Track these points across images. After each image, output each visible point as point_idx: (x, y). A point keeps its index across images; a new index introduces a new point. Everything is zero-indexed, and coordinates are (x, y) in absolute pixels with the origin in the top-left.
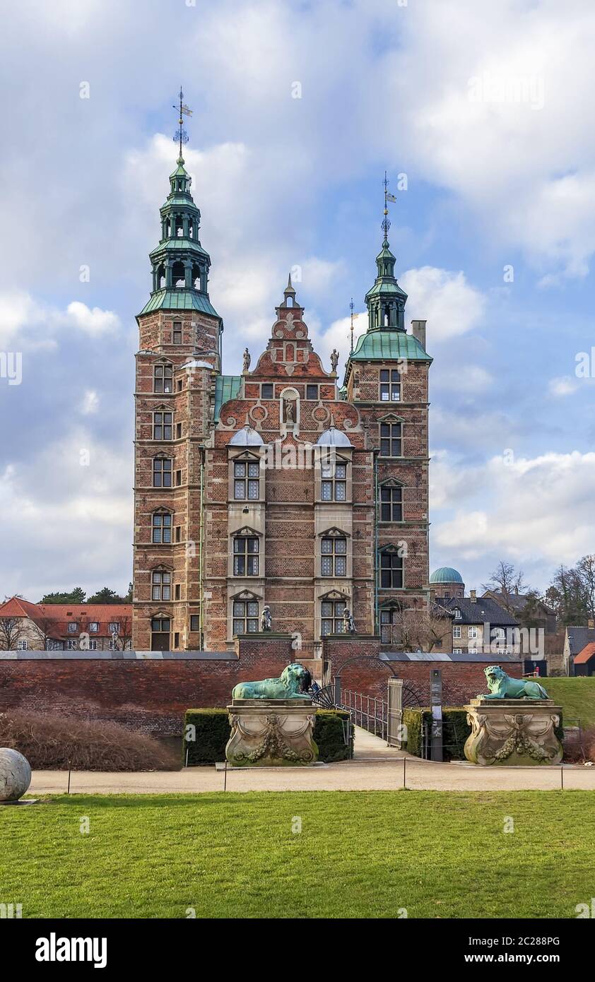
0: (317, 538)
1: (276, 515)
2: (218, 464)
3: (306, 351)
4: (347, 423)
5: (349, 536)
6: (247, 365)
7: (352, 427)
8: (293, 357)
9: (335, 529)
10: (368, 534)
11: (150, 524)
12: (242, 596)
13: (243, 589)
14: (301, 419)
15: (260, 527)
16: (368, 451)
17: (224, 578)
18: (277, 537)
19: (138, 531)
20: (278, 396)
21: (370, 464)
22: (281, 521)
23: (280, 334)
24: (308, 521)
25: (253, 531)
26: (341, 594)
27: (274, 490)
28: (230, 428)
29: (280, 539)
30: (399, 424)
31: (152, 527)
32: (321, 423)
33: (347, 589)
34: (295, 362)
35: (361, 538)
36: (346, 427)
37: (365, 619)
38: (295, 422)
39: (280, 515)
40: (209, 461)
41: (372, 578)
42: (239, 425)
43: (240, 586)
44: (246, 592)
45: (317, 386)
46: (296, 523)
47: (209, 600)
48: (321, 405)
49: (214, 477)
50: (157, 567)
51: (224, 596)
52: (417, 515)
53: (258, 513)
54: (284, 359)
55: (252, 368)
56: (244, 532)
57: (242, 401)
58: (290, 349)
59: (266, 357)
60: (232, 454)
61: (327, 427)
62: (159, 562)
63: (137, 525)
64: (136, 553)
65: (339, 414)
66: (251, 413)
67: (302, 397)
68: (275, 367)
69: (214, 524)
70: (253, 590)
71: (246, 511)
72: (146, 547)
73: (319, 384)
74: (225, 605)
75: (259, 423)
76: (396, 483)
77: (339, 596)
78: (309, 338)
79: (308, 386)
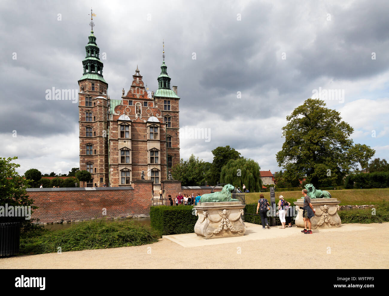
0: (149, 151)
1: (135, 144)
2: (114, 126)
3: (143, 91)
4: (157, 114)
5: (159, 151)
6: (124, 94)
7: (159, 116)
8: (139, 92)
9: (155, 148)
10: (165, 150)
11: (85, 149)
12: (125, 170)
13: (124, 167)
14: (142, 113)
15: (130, 147)
16: (164, 124)
17: (118, 164)
18: (135, 151)
19: (81, 151)
20: (134, 105)
21: (165, 128)
22: (136, 145)
23: (134, 84)
24: (145, 146)
25: (128, 148)
26: (157, 169)
27: (134, 135)
28: (118, 114)
29: (136, 151)
30: (170, 118)
31: (86, 149)
32: (149, 114)
33: (159, 168)
34: (140, 94)
35: (162, 151)
36: (157, 116)
37: (164, 177)
38: (140, 113)
39: (136, 144)
40: (111, 125)
41: (166, 164)
42: (121, 114)
43: (123, 166)
44: (126, 168)
45: (147, 102)
46: (141, 146)
47: (112, 171)
48: (149, 108)
49: (113, 130)
50: (88, 162)
51: (117, 170)
52: (176, 146)
53: (129, 143)
54: (136, 93)
55: (125, 95)
56: (124, 149)
57: (122, 106)
58: (138, 89)
59: (130, 91)
60: (119, 123)
61: (151, 115)
62: (89, 161)
63: (81, 149)
64: (81, 158)
65: (155, 112)
66: (125, 110)
67: (142, 105)
68: (133, 95)
69: (113, 146)
70: (128, 168)
71: (125, 142)
72: (84, 156)
73: (148, 102)
74: (118, 173)
75: (128, 113)
76: (170, 136)
77: (156, 170)
78: (144, 86)
79: (144, 102)
